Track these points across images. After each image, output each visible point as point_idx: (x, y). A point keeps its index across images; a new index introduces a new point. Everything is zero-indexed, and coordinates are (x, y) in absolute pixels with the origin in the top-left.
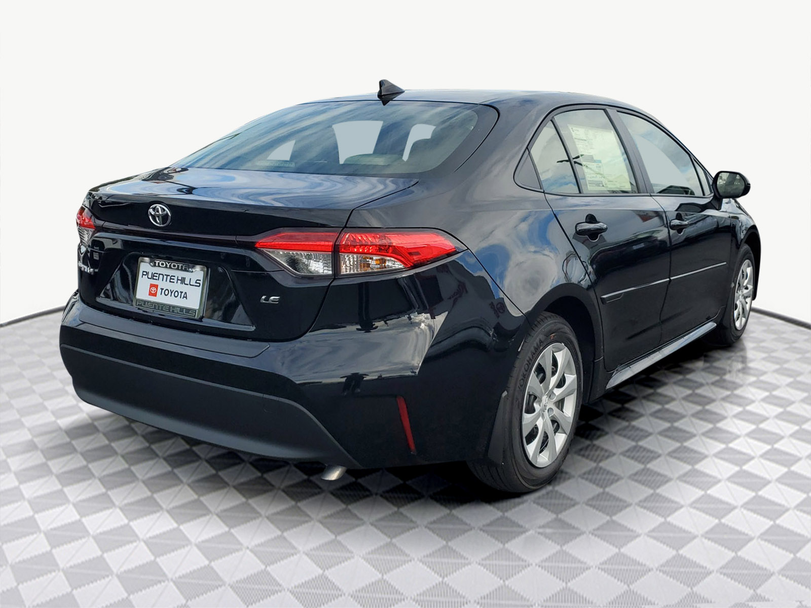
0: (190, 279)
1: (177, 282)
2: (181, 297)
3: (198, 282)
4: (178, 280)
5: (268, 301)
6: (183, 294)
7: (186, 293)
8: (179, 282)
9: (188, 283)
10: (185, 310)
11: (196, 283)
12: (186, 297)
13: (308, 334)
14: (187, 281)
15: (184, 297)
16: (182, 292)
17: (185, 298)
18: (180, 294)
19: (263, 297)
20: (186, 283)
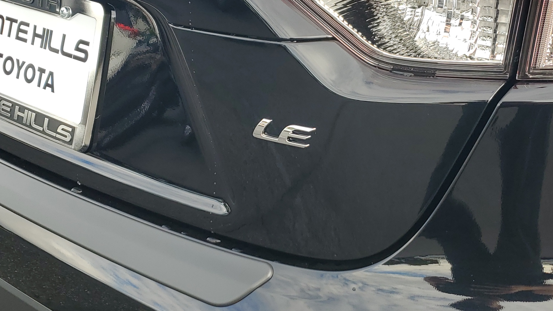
0: (64, 36)
1: (33, 43)
2: (39, 85)
3: (81, 46)
4: (35, 35)
5: (277, 135)
6: (45, 76)
7: (51, 74)
8: (38, 40)
9: (59, 48)
10: (46, 120)
11: (78, 49)
12: (52, 86)
13: (380, 267)
14: (56, 43)
15: (47, 85)
16: (42, 71)
17: (48, 89)
18: (38, 73)
19: (265, 122)
20: (53, 46)
